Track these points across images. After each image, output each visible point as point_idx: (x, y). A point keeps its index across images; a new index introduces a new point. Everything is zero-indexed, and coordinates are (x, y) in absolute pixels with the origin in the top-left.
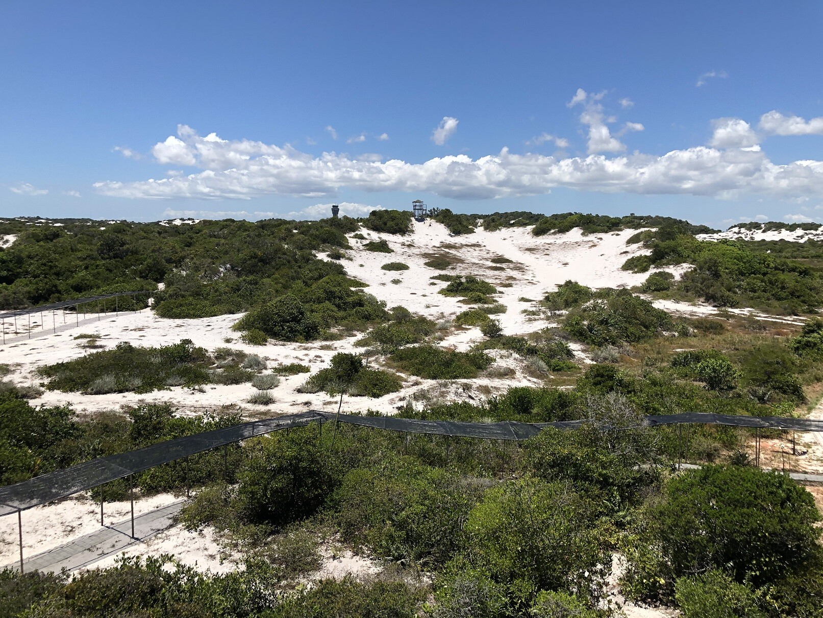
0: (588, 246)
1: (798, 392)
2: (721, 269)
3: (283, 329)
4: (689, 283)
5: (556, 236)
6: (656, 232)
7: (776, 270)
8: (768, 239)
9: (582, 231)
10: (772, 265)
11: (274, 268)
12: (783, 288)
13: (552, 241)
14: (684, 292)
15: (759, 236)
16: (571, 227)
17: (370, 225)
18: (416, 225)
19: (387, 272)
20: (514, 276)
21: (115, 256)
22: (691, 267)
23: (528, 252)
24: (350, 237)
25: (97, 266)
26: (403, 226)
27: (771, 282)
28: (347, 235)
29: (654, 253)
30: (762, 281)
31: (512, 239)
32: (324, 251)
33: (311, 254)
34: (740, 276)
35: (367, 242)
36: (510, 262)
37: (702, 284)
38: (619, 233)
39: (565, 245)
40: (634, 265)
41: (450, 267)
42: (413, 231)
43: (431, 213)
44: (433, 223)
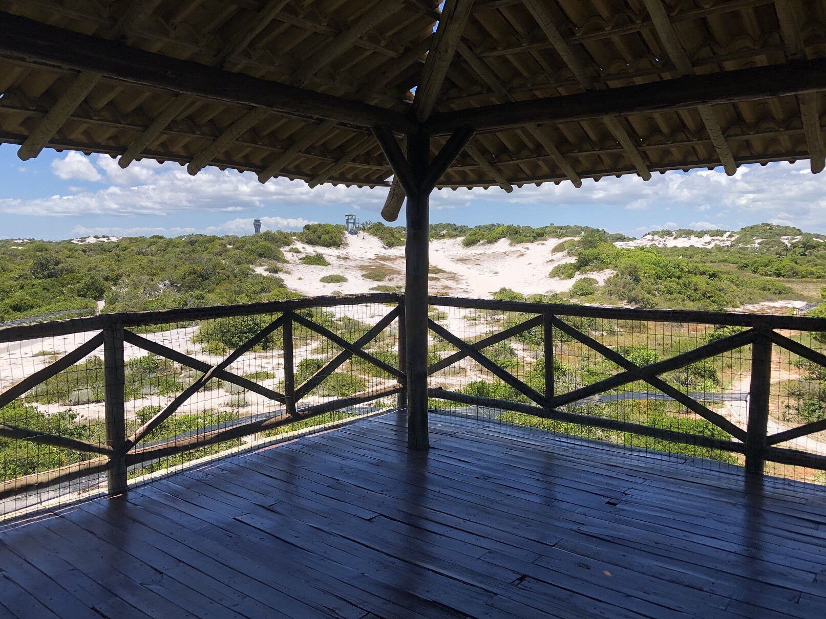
0: (515, 255)
1: (714, 376)
2: (641, 275)
3: (241, 340)
4: (612, 287)
5: (485, 247)
6: (579, 242)
7: (689, 274)
8: (679, 246)
9: (509, 242)
10: (685, 269)
11: (214, 283)
12: (696, 290)
13: (482, 252)
14: (608, 296)
15: (671, 243)
16: (499, 238)
17: (304, 238)
18: (350, 239)
19: (326, 284)
20: (449, 286)
21: (50, 275)
22: (613, 273)
23: (460, 263)
24: (285, 251)
25: (33, 285)
26: (337, 240)
27: (685, 285)
28: (282, 249)
29: (579, 260)
30: (678, 284)
31: (443, 250)
32: (261, 265)
33: (249, 269)
34: (658, 280)
35: (303, 255)
36: (444, 272)
37: (624, 288)
38: (544, 242)
39: (494, 256)
40: (560, 272)
41: (387, 278)
42: (347, 245)
43: (364, 227)
44: (366, 236)
